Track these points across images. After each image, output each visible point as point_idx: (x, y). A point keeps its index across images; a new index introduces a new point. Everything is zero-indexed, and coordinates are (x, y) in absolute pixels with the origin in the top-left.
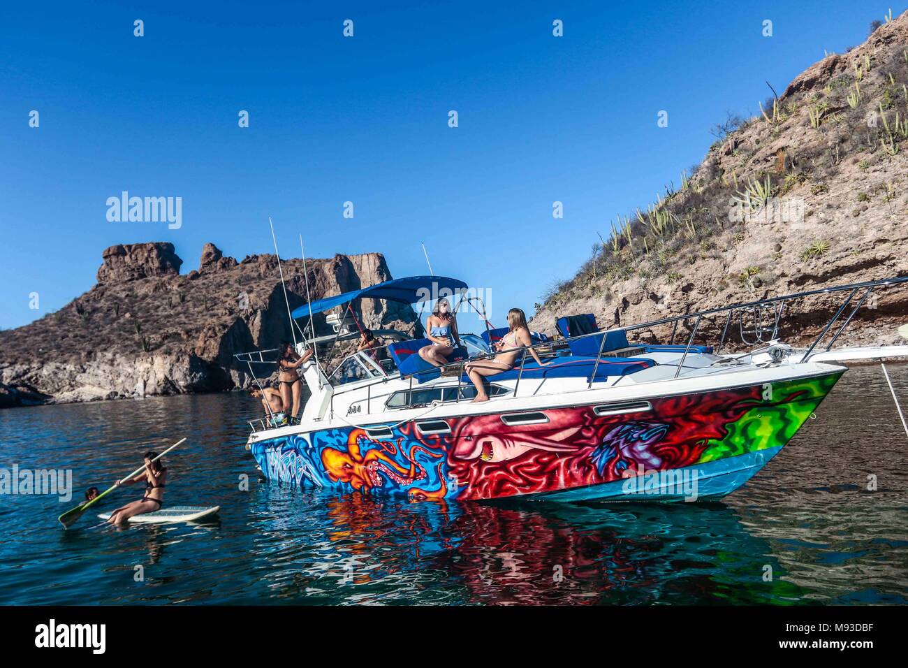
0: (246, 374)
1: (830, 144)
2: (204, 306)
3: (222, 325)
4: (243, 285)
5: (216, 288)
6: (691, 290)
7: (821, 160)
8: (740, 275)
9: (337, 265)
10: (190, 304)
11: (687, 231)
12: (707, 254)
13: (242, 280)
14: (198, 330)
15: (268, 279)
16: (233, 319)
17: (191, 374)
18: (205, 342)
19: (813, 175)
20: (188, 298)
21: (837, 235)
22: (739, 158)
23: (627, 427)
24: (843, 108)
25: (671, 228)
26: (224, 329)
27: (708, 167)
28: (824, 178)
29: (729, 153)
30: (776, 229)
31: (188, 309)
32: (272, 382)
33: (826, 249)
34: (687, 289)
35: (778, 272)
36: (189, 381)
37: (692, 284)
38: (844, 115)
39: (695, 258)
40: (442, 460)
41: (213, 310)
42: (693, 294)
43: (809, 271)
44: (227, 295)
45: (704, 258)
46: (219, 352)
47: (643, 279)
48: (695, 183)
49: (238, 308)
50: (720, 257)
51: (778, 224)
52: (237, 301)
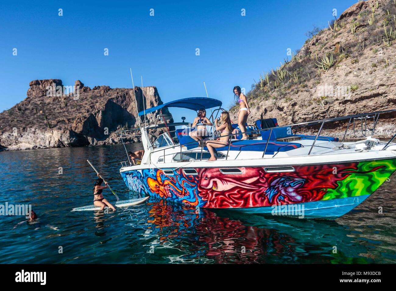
0: (95, 139)
1: (360, 41)
2: (76, 108)
3: (84, 117)
4: (93, 99)
5: (81, 100)
6: (296, 105)
7: (356, 48)
8: (318, 99)
9: (136, 91)
10: (70, 107)
11: (294, 79)
12: (304, 89)
13: (93, 97)
14: (73, 119)
15: (105, 97)
16: (89, 114)
17: (70, 139)
18: (76, 124)
19: (352, 55)
20: (68, 105)
21: (362, 82)
22: (318, 47)
23: (282, 179)
24: (366, 25)
25: (287, 78)
26: (85, 119)
27: (304, 51)
28: (357, 57)
29: (313, 44)
30: (334, 79)
31: (68, 110)
33: (357, 89)
34: (294, 105)
35: (335, 98)
36: (69, 142)
37: (296, 103)
38: (366, 28)
39: (298, 91)
40: (196, 188)
41: (80, 110)
42: (297, 107)
44: (86, 104)
45: (302, 91)
46: (83, 129)
47: (274, 100)
48: (298, 58)
49: (91, 110)
50: (309, 91)
51: (335, 77)
52: (91, 106)
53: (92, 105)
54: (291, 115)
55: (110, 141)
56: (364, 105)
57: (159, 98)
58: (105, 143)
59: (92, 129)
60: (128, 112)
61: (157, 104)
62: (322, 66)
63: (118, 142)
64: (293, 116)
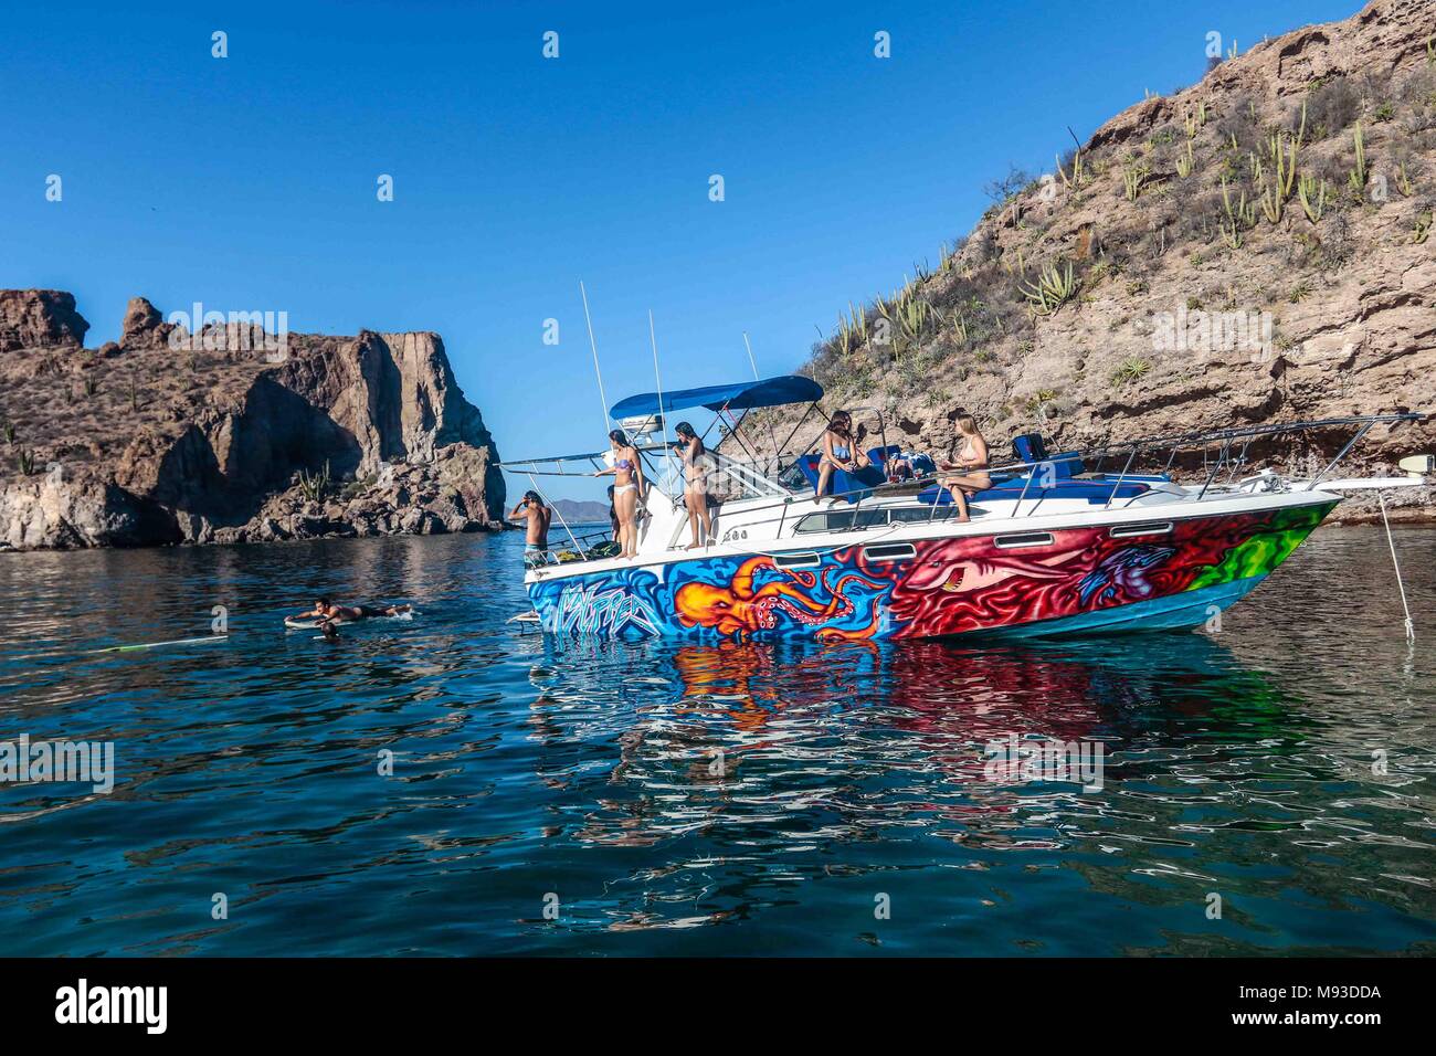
0: (203, 519)
1: (1152, 225)
2: (131, 403)
3: (164, 436)
4: (201, 372)
5: (152, 373)
7: (1140, 247)
8: (1028, 400)
9: (362, 348)
10: (106, 398)
11: (955, 332)
12: (984, 367)
13: (198, 363)
14: (120, 443)
15: (244, 365)
16: (182, 427)
17: (107, 516)
18: (134, 463)
19: (1128, 267)
20: (101, 388)
21: (1160, 353)
22: (1024, 234)
23: (1132, 551)
24: (1170, 175)
25: (929, 328)
26: (168, 442)
27: (979, 242)
28: (1143, 273)
29: (1010, 224)
30: (1077, 338)
31: (101, 407)
32: (249, 533)
33: (1144, 372)
35: (1078, 399)
36: (104, 528)
38: (1170, 186)
39: (967, 372)
41: (146, 410)
43: (1120, 400)
44: (172, 388)
45: (980, 373)
46: (158, 481)
47: (892, 398)
48: (960, 264)
49: (191, 410)
50: (1001, 374)
51: (1080, 332)
52: (190, 398)
53: (193, 392)
54: (945, 447)
55: (263, 528)
56: (1164, 422)
57: (449, 376)
58: (243, 536)
59: (194, 484)
60: (331, 421)
61: (442, 396)
62: (1041, 298)
63: (294, 532)
64: (951, 450)
